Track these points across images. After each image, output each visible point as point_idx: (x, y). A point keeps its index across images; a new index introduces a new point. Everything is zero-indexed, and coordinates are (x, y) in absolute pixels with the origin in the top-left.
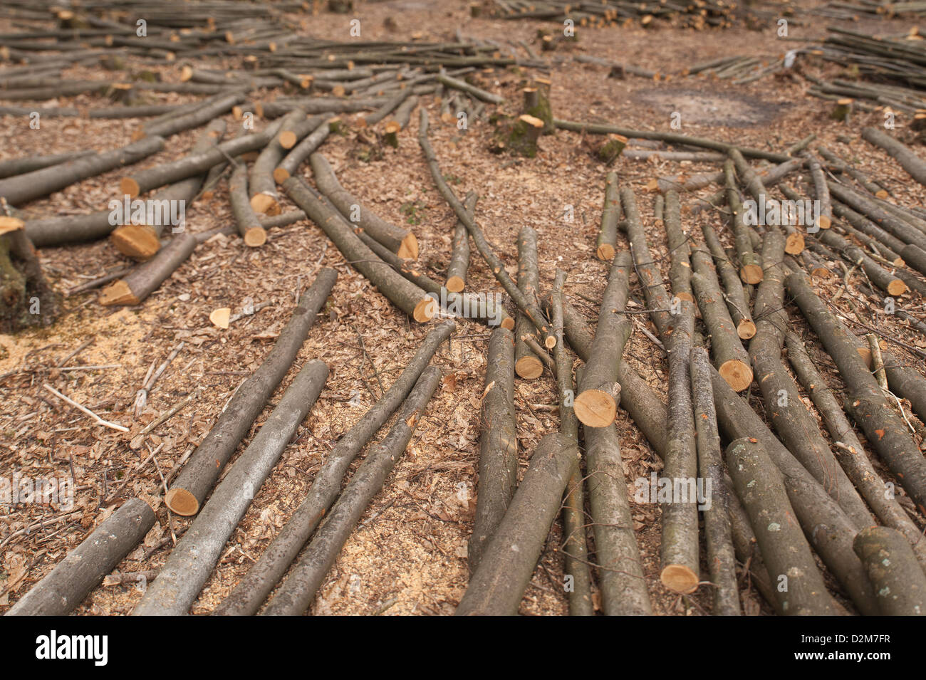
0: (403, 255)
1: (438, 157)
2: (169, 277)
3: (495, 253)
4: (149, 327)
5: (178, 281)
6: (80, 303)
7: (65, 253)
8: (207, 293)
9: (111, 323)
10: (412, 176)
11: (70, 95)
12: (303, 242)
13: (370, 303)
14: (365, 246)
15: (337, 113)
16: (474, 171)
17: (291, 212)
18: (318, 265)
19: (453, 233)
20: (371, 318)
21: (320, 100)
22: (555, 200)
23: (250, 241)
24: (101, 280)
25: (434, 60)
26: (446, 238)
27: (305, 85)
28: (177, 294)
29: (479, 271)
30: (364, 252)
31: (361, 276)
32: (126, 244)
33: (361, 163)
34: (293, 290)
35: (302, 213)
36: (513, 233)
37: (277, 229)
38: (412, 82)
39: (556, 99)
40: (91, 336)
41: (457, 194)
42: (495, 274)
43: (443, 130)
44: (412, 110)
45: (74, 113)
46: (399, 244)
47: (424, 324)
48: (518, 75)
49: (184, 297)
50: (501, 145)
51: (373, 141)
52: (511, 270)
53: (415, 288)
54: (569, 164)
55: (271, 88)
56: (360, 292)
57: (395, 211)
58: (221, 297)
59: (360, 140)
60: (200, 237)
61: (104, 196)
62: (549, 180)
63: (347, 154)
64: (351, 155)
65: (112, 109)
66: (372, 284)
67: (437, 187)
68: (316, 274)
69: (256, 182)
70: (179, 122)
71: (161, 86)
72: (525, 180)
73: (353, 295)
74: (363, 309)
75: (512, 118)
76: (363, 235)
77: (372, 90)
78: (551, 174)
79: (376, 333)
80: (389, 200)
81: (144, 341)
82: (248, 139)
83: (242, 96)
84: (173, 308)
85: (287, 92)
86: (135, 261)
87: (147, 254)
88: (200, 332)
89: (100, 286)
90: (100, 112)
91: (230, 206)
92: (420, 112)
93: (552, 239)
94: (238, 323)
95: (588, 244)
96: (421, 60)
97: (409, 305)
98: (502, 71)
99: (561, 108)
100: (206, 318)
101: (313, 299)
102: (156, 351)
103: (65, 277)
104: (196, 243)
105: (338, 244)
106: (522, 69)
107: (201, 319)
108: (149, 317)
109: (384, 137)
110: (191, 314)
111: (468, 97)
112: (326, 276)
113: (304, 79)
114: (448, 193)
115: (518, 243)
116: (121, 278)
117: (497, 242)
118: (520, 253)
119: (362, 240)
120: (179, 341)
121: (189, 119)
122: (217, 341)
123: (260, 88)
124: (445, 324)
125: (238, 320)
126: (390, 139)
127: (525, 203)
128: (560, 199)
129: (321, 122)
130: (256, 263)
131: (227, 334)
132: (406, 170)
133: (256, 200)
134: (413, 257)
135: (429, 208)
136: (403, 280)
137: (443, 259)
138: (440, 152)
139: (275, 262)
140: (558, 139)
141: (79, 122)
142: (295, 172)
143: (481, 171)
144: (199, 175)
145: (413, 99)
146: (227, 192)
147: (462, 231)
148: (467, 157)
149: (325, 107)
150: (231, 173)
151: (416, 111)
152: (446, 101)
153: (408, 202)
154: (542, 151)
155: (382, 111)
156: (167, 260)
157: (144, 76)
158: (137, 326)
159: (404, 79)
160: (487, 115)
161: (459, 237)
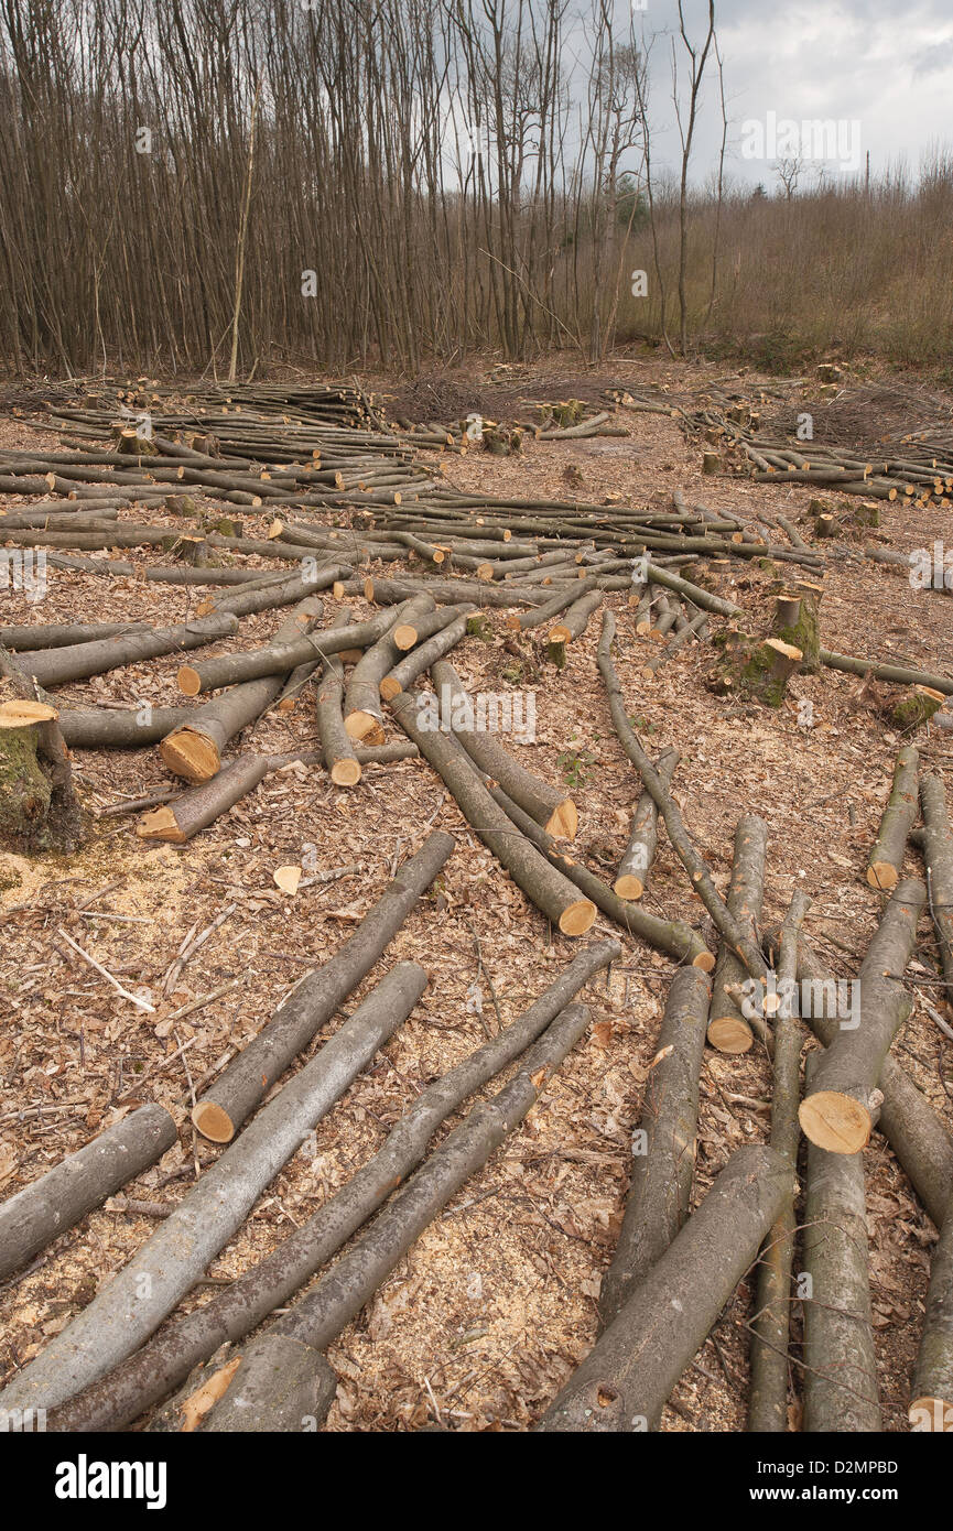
0: (554, 830)
1: (623, 689)
2: (226, 811)
3: (696, 849)
4: (194, 875)
5: (238, 819)
6: (113, 829)
7: (100, 759)
8: (272, 842)
9: (147, 861)
10: (580, 713)
11: (125, 545)
12: (410, 789)
13: (496, 893)
14: (498, 808)
15: (480, 605)
16: (678, 717)
17: (398, 743)
18: (427, 826)
19: (634, 807)
20: (496, 915)
21: (455, 584)
22: (806, 780)
23: (338, 777)
24: (141, 802)
25: (635, 537)
26: (622, 815)
27: (438, 558)
28: (235, 836)
29: (668, 873)
30: (497, 818)
31: (487, 852)
32: (177, 757)
33: (506, 684)
34: (389, 856)
35: (414, 747)
36: (729, 822)
37: (376, 765)
38: (598, 567)
39: (827, 616)
40: (122, 875)
41: (647, 748)
42: (693, 882)
43: (636, 648)
44: (592, 611)
45: (128, 571)
46: (551, 813)
47: (572, 939)
48: (770, 572)
49: (243, 842)
50: (728, 682)
51: (528, 652)
52: (720, 879)
53: (567, 883)
54: (836, 725)
55: (388, 559)
56: (484, 875)
57: (549, 764)
58: (291, 850)
59: (508, 648)
60: (271, 762)
61: (155, 689)
62: (799, 746)
63: (487, 668)
64: (493, 671)
65: (175, 570)
66: (503, 867)
67: (616, 735)
68: (424, 839)
69: (356, 693)
70: (260, 596)
71: (241, 543)
72: (758, 741)
73: (473, 878)
74: (485, 900)
75: (752, 640)
76: (499, 791)
77: (534, 575)
78: (804, 737)
79: (500, 939)
80: (541, 744)
81: (186, 893)
82: (351, 631)
83: (348, 568)
84: (227, 855)
85: (410, 567)
86: (185, 782)
87: (202, 775)
88: (258, 894)
89: (139, 810)
90: (161, 571)
91: (315, 724)
92: (604, 615)
93: (793, 840)
94: (309, 891)
95: (852, 858)
96: (615, 536)
97: (555, 906)
98: (742, 563)
99: (834, 633)
100: (269, 876)
101: (416, 875)
102: (200, 910)
103: (96, 791)
104: (265, 770)
105: (460, 800)
106: (778, 563)
107: (262, 877)
108: (196, 862)
109: (544, 649)
110: (249, 867)
111: (683, 601)
112: (439, 844)
113: (437, 551)
114: (634, 744)
115: (736, 838)
116: (166, 803)
117: (700, 832)
118: (736, 855)
119: (495, 798)
120: (231, 901)
121: (274, 593)
122: (279, 911)
123: (373, 559)
124: (605, 944)
125: (310, 886)
126: (554, 653)
127: (754, 777)
128: (814, 780)
129: (457, 616)
130: (343, 810)
131: (293, 903)
132: (572, 702)
133: (352, 719)
134: (568, 835)
135: (600, 765)
136: (550, 867)
137: (614, 846)
138: (627, 681)
139: (368, 812)
140: (823, 682)
141: (132, 583)
142: (411, 687)
143: (689, 719)
144: (280, 674)
145: (596, 594)
146: (314, 703)
147: (649, 808)
148: (670, 693)
149: (462, 595)
150: (321, 676)
151: (598, 613)
152: (646, 604)
153: (570, 752)
154: (794, 698)
155: (547, 609)
156: (227, 787)
157: (219, 526)
158: (179, 872)
159: (585, 563)
160: (709, 632)
161: (643, 815)
